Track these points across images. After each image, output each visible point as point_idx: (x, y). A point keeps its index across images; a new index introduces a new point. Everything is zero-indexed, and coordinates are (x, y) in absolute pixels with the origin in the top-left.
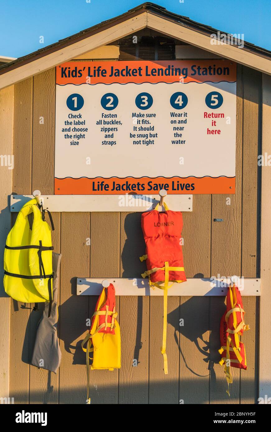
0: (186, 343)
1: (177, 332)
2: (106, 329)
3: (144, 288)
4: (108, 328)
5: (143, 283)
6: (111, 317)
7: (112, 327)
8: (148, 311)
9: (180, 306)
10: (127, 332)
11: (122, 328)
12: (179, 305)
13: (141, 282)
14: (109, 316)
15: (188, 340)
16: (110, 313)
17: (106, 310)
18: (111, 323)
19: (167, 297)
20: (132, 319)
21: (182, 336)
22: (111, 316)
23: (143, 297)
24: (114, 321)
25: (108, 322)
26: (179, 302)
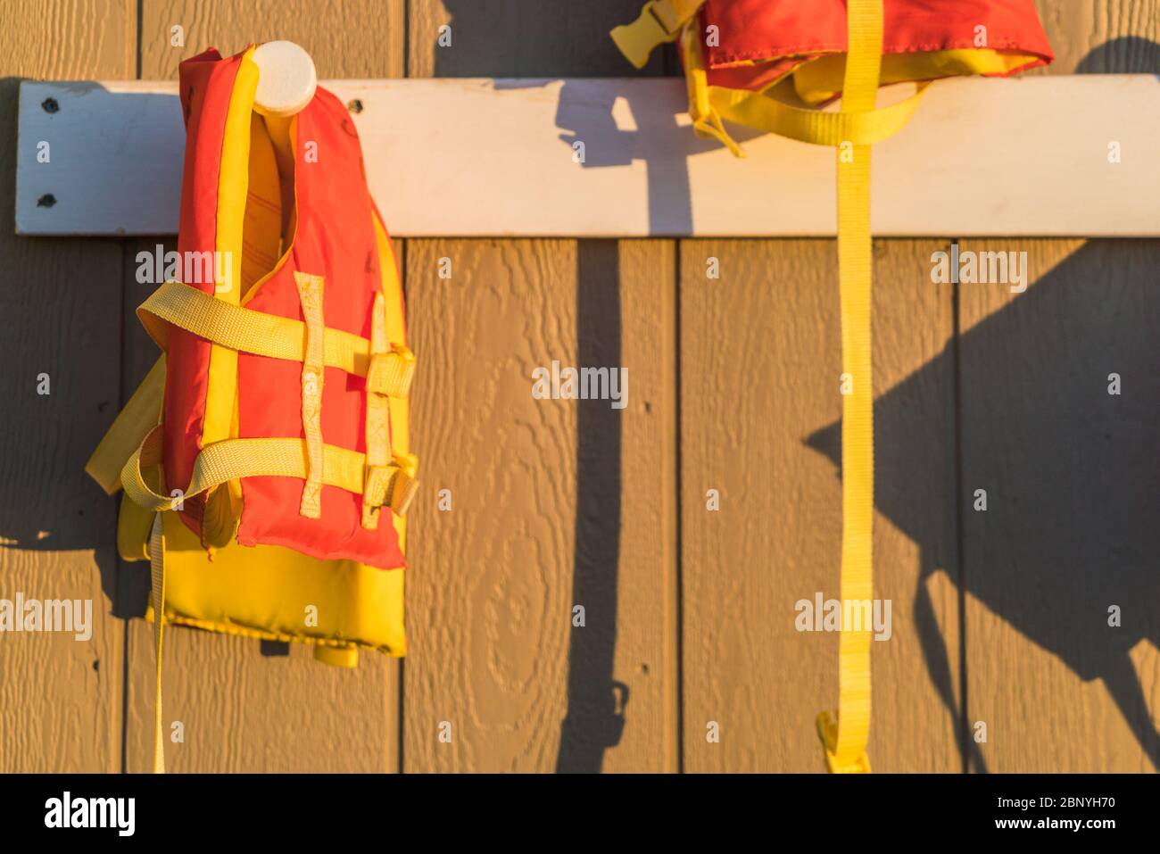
0: (1028, 693)
1: (941, 588)
2: (311, 507)
3: (639, 167)
4: (330, 493)
5: (623, 115)
6: (355, 395)
7: (374, 496)
8: (667, 389)
9: (956, 343)
10: (472, 587)
11: (430, 545)
12: (944, 333)
13: (612, 101)
14: (330, 373)
15: (1049, 668)
16: (339, 349)
17: (302, 318)
18: (361, 447)
19: (869, 241)
20: (515, 467)
21: (988, 628)
22: (356, 382)
23: (625, 250)
24: (384, 432)
25: (330, 437)
26: (946, 311)
